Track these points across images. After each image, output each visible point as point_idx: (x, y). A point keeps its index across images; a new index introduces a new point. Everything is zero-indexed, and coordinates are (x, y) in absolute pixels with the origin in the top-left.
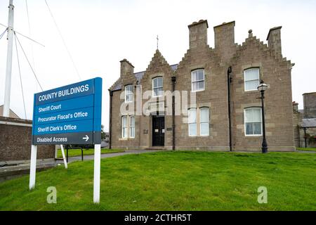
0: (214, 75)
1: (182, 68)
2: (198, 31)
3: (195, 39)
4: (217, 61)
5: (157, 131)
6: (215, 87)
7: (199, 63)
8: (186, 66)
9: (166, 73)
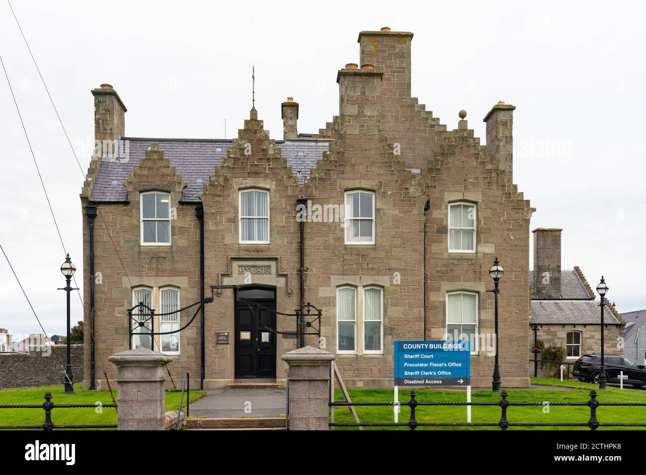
0: (397, 212)
1: (321, 179)
2: (363, 93)
3: (353, 110)
4: (403, 182)
5: (246, 335)
6: (398, 242)
7: (365, 177)
8: (334, 176)
9: (279, 182)
